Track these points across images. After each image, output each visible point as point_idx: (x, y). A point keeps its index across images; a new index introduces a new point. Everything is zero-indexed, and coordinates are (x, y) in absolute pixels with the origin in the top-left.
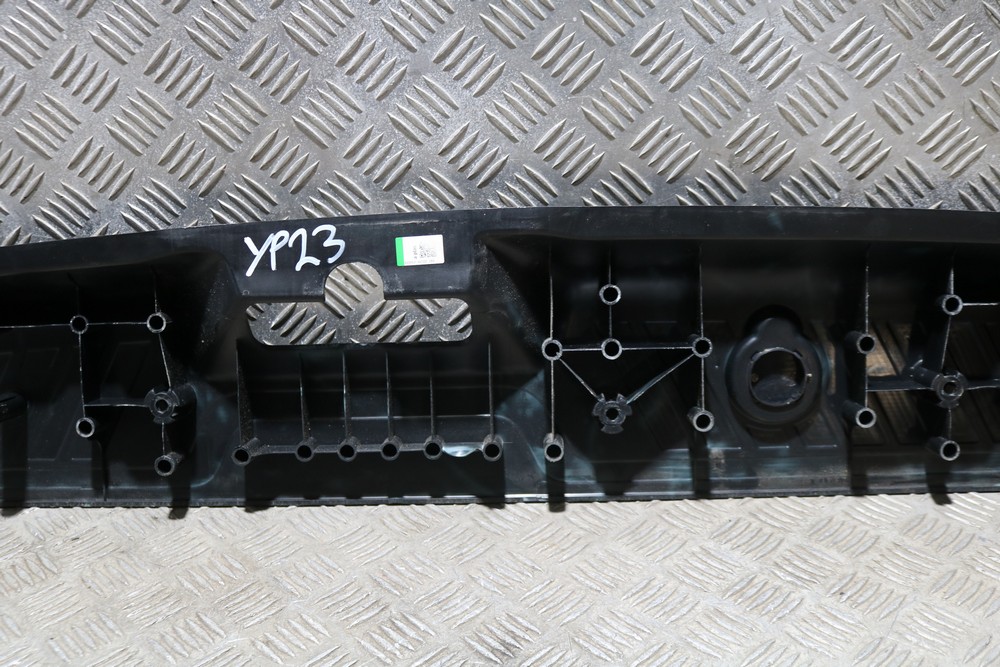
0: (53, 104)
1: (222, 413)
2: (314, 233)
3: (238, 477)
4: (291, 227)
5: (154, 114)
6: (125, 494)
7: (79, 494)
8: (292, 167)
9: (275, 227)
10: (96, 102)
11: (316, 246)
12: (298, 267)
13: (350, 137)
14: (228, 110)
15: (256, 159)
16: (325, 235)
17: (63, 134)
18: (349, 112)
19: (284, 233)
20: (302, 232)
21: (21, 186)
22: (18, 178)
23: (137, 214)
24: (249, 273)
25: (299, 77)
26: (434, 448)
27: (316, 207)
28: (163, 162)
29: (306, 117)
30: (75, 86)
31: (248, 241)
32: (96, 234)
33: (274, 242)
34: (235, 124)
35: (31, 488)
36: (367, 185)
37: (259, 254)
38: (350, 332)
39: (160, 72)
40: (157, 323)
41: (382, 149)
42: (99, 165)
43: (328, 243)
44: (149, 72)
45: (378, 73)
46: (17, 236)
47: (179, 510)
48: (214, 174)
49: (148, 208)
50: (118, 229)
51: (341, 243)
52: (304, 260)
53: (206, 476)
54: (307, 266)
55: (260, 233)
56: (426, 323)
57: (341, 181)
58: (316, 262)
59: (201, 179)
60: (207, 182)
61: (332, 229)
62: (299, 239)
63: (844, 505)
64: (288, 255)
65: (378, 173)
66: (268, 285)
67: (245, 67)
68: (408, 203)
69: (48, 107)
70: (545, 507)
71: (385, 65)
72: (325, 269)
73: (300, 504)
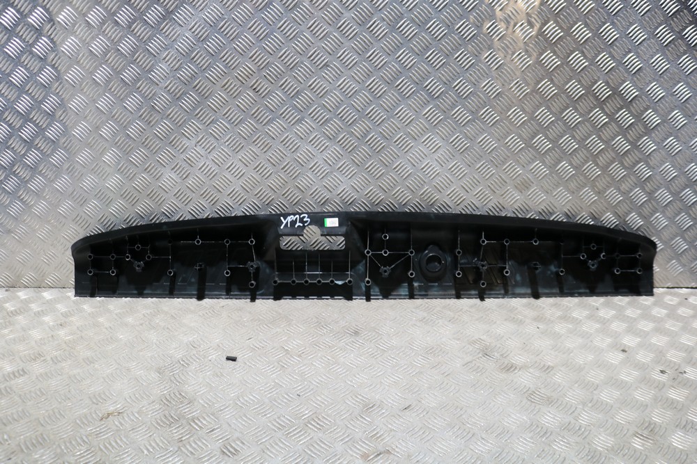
0: (225, 176)
1: (268, 271)
2: (301, 216)
3: (272, 290)
4: (294, 215)
5: (255, 181)
6: (236, 295)
7: (221, 295)
8: (294, 198)
9: (290, 214)
10: (238, 177)
11: (302, 220)
12: (296, 226)
13: (311, 190)
14: (276, 181)
15: (283, 195)
16: (304, 217)
17: (227, 185)
18: (311, 182)
19: (292, 216)
20: (298, 216)
21: (212, 200)
22: (212, 198)
23: (246, 210)
24: (282, 227)
25: (298, 172)
26: (332, 282)
27: (300, 209)
28: (256, 195)
29: (299, 183)
30: (232, 172)
31: (282, 218)
32: (233, 215)
33: (290, 219)
34: (278, 185)
35: (206, 293)
36: (315, 203)
37: (285, 222)
38: (307, 247)
39: (258, 169)
40: (252, 242)
41: (320, 193)
42: (237, 195)
43: (305, 220)
44: (254, 169)
45: (321, 172)
46: (209, 215)
47: (253, 300)
48: (270, 199)
49: (249, 208)
50: (240, 214)
51: (309, 220)
52: (298, 224)
53: (261, 290)
54: (299, 226)
55: (285, 216)
56: (330, 245)
57: (308, 202)
58: (301, 225)
59: (267, 200)
60: (268, 201)
61: (306, 215)
62: (297, 218)
63: (453, 302)
64: (293, 223)
65: (319, 200)
66: (287, 231)
67: (283, 169)
68: (327, 209)
69: (223, 178)
70: (365, 301)
71: (323, 170)
72: (304, 227)
73: (290, 299)
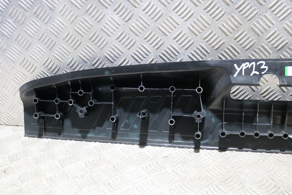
0: (171, 18)
1: (213, 120)
2: (258, 64)
3: (217, 140)
4: (250, 61)
5: (204, 23)
6: (179, 143)
7: (164, 142)
8: (247, 42)
9: (244, 61)
10: (186, 18)
11: (258, 68)
12: (252, 75)
13: (269, 33)
14: (229, 22)
15: (235, 39)
16: (261, 64)
17: (173, 28)
18: (270, 25)
19: (248, 63)
20: (254, 63)
21: (156, 44)
22: (156, 42)
23: (193, 55)
24: (235, 76)
25: (255, 12)
26: (286, 136)
27: (253, 55)
28: (204, 39)
29: (255, 25)
30: (180, 13)
31: (235, 65)
32: (178, 61)
33: (244, 66)
34: (231, 27)
35: (148, 140)
36: (271, 49)
37: (239, 70)
38: (256, 96)
39: (208, 9)
40: (199, 90)
41: (279, 37)
42: (183, 39)
43: (262, 67)
44: (204, 9)
45: (282, 12)
46: (152, 61)
47: (197, 149)
48: (221, 43)
49: (197, 53)
50: (186, 59)
51: (267, 67)
52: (254, 72)
53: (206, 139)
54: (255, 74)
55: (240, 63)
57: (263, 47)
58: (258, 73)
59: (216, 44)
60: (218, 45)
61: (264, 63)
62: (252, 66)
64: (248, 71)
65: (276, 45)
66: (241, 80)
67: (237, 9)
68: (284, 55)
69: (170, 19)
71: (285, 9)
72: (261, 75)
73: (236, 151)
